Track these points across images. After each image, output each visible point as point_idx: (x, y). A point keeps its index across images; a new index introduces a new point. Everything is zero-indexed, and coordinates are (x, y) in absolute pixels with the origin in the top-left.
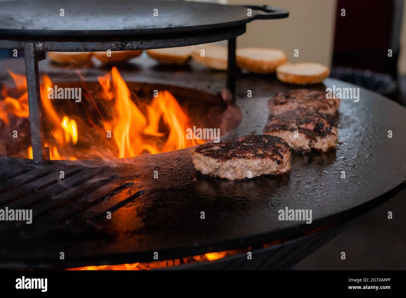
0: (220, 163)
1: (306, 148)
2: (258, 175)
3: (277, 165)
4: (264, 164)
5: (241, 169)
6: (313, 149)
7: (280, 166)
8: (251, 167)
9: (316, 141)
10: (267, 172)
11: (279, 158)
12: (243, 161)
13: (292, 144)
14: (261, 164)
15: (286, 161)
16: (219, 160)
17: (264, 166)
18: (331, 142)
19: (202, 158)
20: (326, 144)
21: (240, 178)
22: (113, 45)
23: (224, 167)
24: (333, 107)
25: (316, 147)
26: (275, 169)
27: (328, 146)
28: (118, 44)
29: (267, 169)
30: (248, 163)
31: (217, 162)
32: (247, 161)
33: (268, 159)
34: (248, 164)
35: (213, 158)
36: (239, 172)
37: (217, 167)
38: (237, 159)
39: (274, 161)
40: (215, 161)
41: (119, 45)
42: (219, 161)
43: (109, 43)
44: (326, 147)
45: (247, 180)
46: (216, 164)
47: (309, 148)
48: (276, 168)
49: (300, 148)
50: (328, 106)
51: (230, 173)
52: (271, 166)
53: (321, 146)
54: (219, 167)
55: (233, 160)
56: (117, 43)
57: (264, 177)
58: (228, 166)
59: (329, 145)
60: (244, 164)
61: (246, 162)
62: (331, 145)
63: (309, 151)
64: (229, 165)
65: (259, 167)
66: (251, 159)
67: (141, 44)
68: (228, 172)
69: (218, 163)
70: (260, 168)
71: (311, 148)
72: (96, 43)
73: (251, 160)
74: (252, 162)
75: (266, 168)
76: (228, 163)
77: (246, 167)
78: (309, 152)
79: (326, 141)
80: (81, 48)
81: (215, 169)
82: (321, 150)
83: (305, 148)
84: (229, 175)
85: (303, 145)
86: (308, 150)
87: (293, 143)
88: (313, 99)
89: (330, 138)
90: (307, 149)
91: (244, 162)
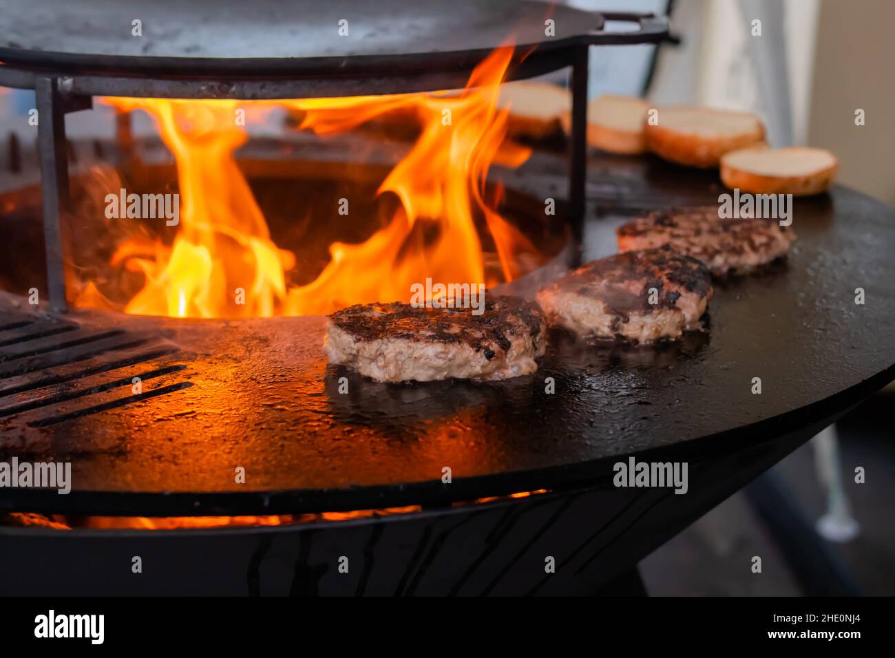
0: (359, 345)
1: (603, 332)
2: (438, 377)
3: (484, 361)
4: (450, 356)
5: (397, 361)
6: (620, 337)
7: (492, 363)
8: (420, 358)
9: (627, 321)
10: (462, 374)
11: (495, 347)
12: (403, 345)
13: (575, 321)
14: (442, 355)
15: (515, 354)
16: (358, 337)
17: (450, 360)
18: (664, 325)
19: (332, 330)
20: (651, 328)
21: (393, 378)
22: (203, 88)
23: (366, 354)
24: (762, 250)
25: (624, 334)
26: (478, 369)
27: (652, 333)
28: (212, 87)
29: (460, 366)
30: (412, 349)
31: (355, 342)
32: (412, 344)
33: (466, 345)
34: (413, 352)
35: (348, 333)
36: (391, 367)
37: (354, 352)
38: (392, 340)
39: (477, 351)
40: (350, 340)
41: (216, 88)
42: (359, 340)
43: (195, 84)
44: (649, 335)
45: (415, 385)
46: (353, 344)
47: (612, 334)
48: (483, 367)
49: (592, 332)
50: (747, 247)
51: (378, 366)
52: (469, 361)
53: (637, 332)
54: (358, 352)
55: (387, 340)
56: (211, 83)
57: (453, 383)
58: (373, 352)
59: (657, 331)
60: (405, 350)
61: (409, 347)
62: (664, 332)
63: (612, 340)
64: (377, 351)
65: (437, 360)
66: (421, 342)
67: (262, 88)
68: (373, 364)
69: (357, 344)
70: (440, 362)
71: (616, 335)
72: (169, 83)
73: (420, 345)
74: (422, 348)
75: (457, 364)
76: (375, 345)
77: (409, 357)
78: (610, 342)
79: (653, 321)
80: (142, 90)
81: (351, 357)
82: (636, 341)
83: (599, 333)
84: (377, 372)
85: (597, 325)
86: (608, 337)
87: (576, 319)
88: (720, 229)
89: (661, 317)
90: (605, 335)
91: (406, 346)
